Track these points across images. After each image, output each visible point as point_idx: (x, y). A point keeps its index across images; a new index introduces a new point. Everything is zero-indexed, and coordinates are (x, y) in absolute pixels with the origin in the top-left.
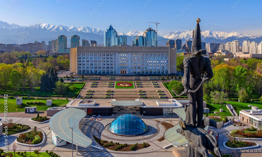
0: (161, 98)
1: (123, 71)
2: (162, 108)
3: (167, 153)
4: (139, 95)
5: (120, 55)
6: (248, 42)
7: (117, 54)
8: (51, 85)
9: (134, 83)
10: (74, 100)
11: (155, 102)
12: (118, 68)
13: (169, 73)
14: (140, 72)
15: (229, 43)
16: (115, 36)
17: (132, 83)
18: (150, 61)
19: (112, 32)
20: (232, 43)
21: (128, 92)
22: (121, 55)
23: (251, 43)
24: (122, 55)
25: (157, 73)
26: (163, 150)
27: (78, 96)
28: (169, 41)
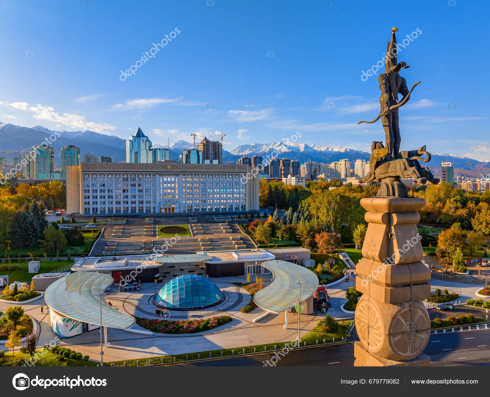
0: (239, 248)
1: (169, 209)
2: (244, 263)
3: (259, 328)
4: (202, 246)
5: (163, 180)
6: (363, 161)
7: (157, 176)
8: (34, 234)
9: (192, 227)
10: (84, 259)
11: (231, 255)
12: (160, 203)
13: (247, 209)
14: (199, 209)
15: (335, 164)
16: (147, 148)
17: (186, 228)
18: (216, 190)
19: (142, 141)
20: (339, 163)
21: (181, 242)
22: (165, 179)
23: (366, 163)
24: (167, 178)
25: (227, 210)
26: (252, 325)
27: (90, 253)
28: (241, 159)
